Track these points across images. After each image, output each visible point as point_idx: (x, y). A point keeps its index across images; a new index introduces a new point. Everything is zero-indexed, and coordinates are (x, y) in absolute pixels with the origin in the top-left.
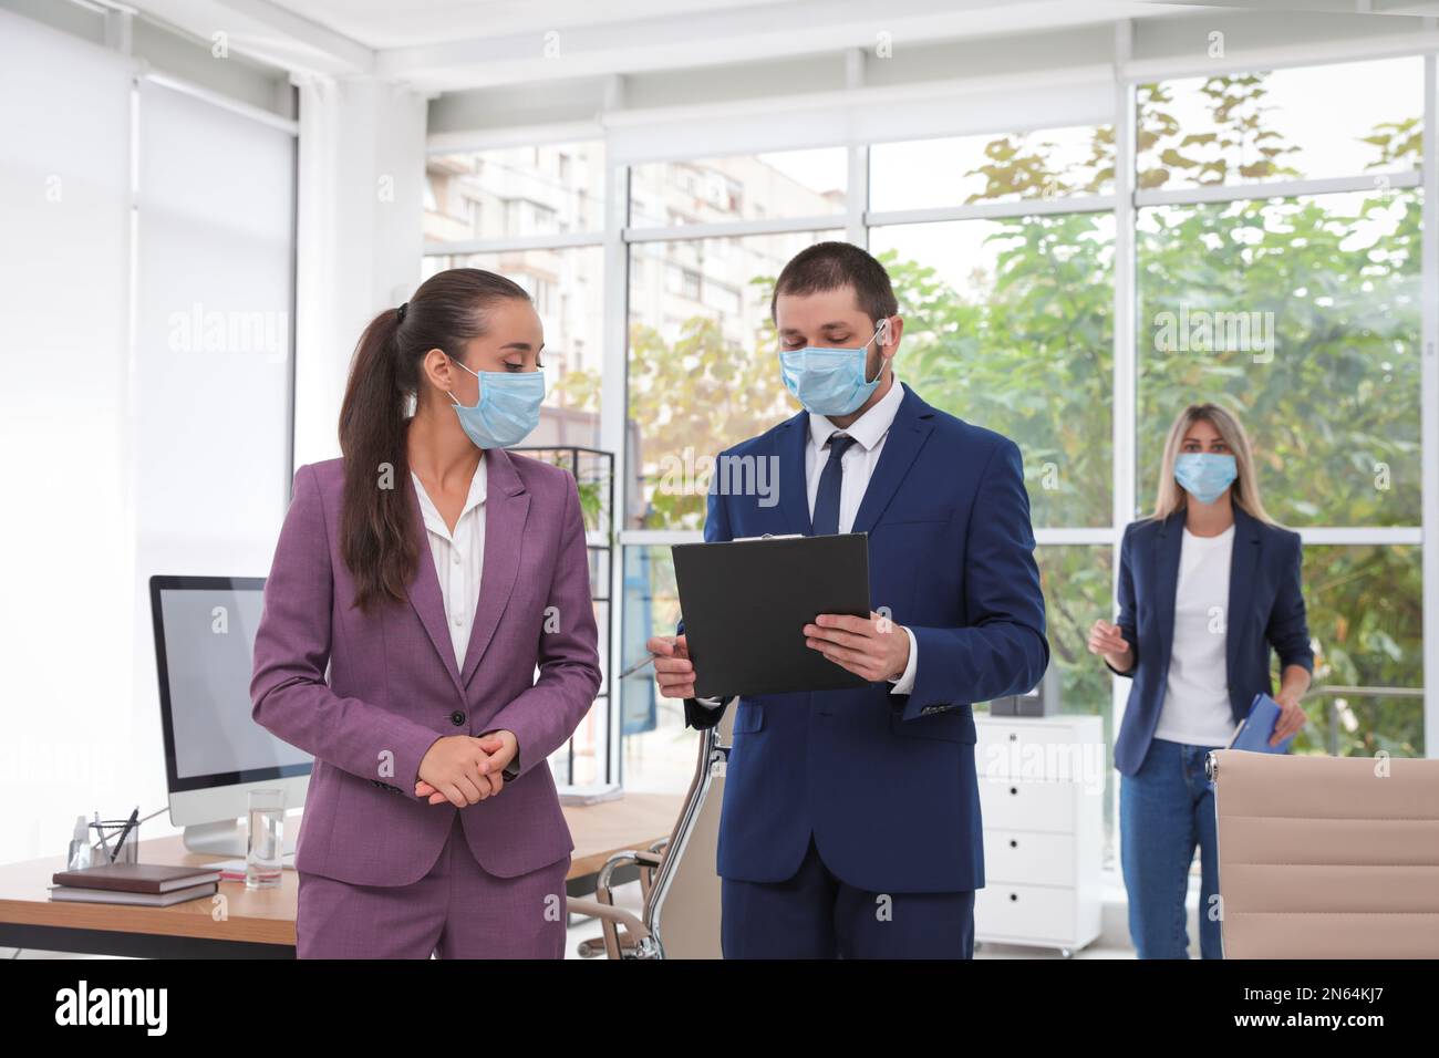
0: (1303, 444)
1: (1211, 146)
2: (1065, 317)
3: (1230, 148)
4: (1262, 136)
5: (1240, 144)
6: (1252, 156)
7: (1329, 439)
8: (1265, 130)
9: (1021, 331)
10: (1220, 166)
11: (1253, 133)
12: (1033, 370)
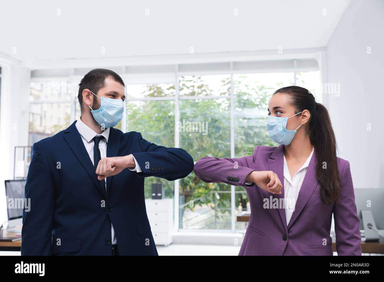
0: (209, 142)
1: (191, 82)
2: (163, 116)
3: (195, 83)
4: (201, 81)
5: (197, 82)
6: (200, 84)
7: (214, 142)
8: (202, 80)
9: (154, 119)
10: (193, 86)
11: (200, 80)
12: (157, 127)
